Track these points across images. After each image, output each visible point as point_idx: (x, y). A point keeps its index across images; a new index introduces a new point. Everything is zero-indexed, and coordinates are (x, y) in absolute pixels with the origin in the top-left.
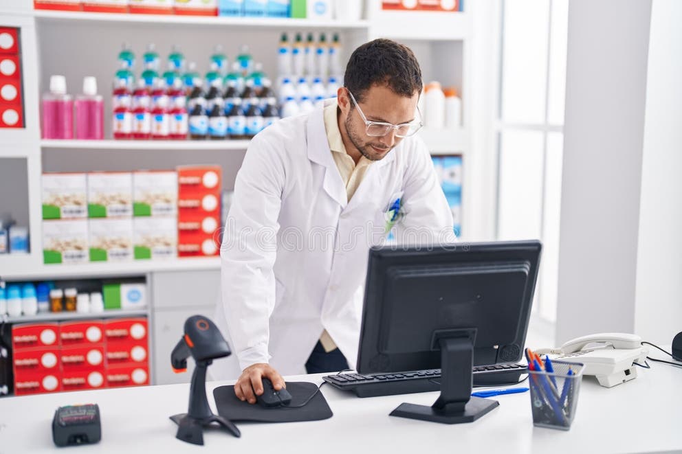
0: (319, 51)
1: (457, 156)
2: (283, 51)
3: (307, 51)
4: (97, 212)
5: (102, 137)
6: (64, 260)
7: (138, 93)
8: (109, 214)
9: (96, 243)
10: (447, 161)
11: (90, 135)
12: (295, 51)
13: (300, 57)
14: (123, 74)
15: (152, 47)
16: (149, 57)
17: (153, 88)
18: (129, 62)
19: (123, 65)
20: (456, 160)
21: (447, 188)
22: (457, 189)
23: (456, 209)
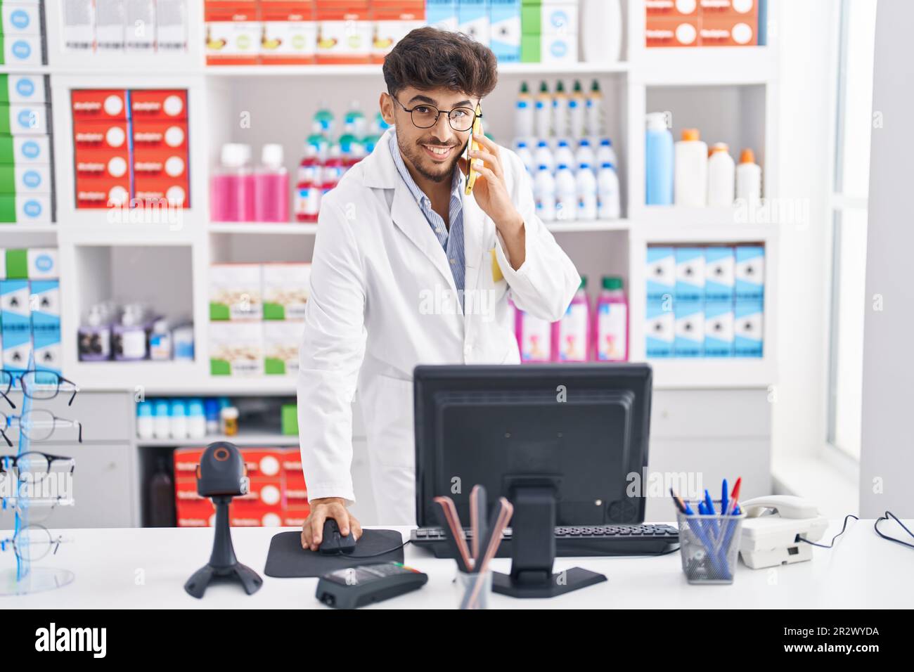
0: (572, 104)
1: (759, 245)
2: (522, 105)
3: (555, 104)
4: (273, 313)
5: (287, 219)
6: (234, 371)
7: (330, 163)
8: (288, 315)
9: (272, 352)
10: (741, 252)
11: (270, 216)
12: (539, 105)
13: (545, 113)
14: (314, 140)
15: (355, 105)
16: (350, 118)
17: (349, 156)
18: (325, 125)
19: (317, 128)
20: (755, 251)
21: (741, 290)
22: (757, 290)
23: (755, 319)
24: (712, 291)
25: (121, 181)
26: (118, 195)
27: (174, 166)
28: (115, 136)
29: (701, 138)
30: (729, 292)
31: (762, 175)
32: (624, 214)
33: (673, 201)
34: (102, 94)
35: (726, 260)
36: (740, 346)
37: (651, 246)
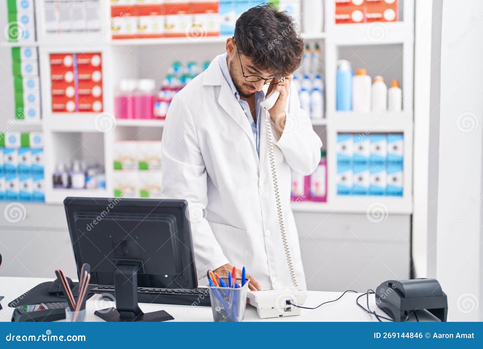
1: (401, 134)
4: (143, 166)
9: (143, 186)
10: (391, 137)
11: (143, 116)
15: (192, 58)
16: (190, 65)
18: (176, 69)
19: (171, 71)
20: (399, 137)
21: (391, 159)
22: (400, 159)
23: (398, 175)
24: (374, 159)
25: (72, 99)
26: (71, 106)
27: (96, 91)
28: (69, 77)
29: (368, 74)
30: (384, 160)
31: (402, 94)
32: (324, 116)
33: (351, 108)
34: (62, 56)
35: (382, 142)
36: (390, 190)
37: (340, 134)
